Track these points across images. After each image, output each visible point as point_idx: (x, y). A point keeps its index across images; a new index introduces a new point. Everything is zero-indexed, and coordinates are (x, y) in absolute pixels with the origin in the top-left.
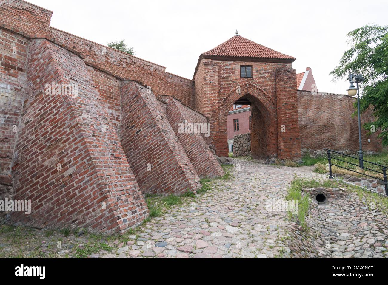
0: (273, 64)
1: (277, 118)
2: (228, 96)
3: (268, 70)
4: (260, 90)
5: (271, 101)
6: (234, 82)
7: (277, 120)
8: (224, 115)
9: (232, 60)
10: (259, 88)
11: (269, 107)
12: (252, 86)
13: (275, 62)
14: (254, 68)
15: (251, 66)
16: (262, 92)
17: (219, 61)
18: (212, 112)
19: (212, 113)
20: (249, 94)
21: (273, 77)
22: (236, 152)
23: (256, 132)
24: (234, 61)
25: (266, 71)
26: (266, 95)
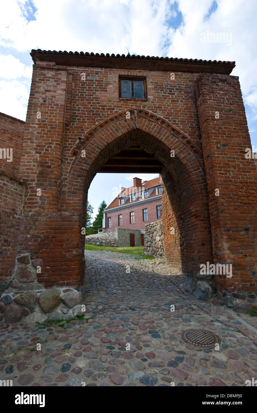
0: (188, 75)
1: (205, 180)
2: (91, 134)
3: (178, 84)
4: (163, 122)
5: (189, 145)
6: (104, 106)
7: (206, 185)
8: (78, 176)
9: (101, 67)
10: (162, 117)
11: (186, 156)
12: (147, 113)
13: (192, 72)
14: (149, 81)
15: (144, 79)
16: (169, 125)
17: (74, 68)
18: (41, 166)
19: (40, 169)
20: (137, 129)
21: (190, 97)
22: (148, 248)
23: (170, 217)
24: (106, 67)
25: (174, 87)
26: (178, 133)
